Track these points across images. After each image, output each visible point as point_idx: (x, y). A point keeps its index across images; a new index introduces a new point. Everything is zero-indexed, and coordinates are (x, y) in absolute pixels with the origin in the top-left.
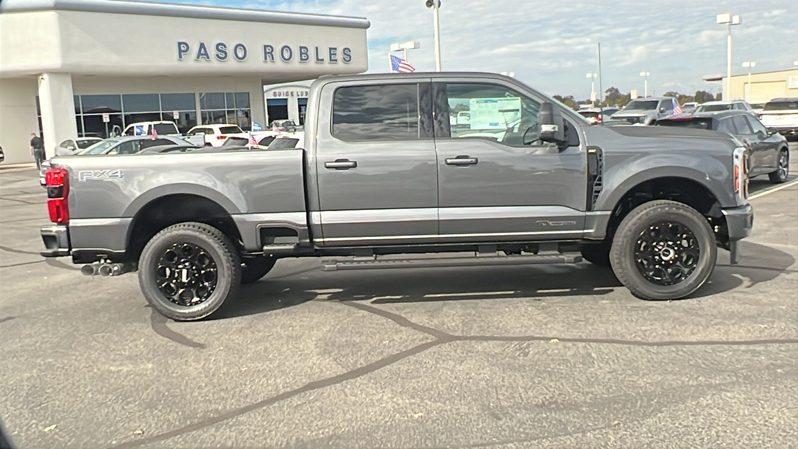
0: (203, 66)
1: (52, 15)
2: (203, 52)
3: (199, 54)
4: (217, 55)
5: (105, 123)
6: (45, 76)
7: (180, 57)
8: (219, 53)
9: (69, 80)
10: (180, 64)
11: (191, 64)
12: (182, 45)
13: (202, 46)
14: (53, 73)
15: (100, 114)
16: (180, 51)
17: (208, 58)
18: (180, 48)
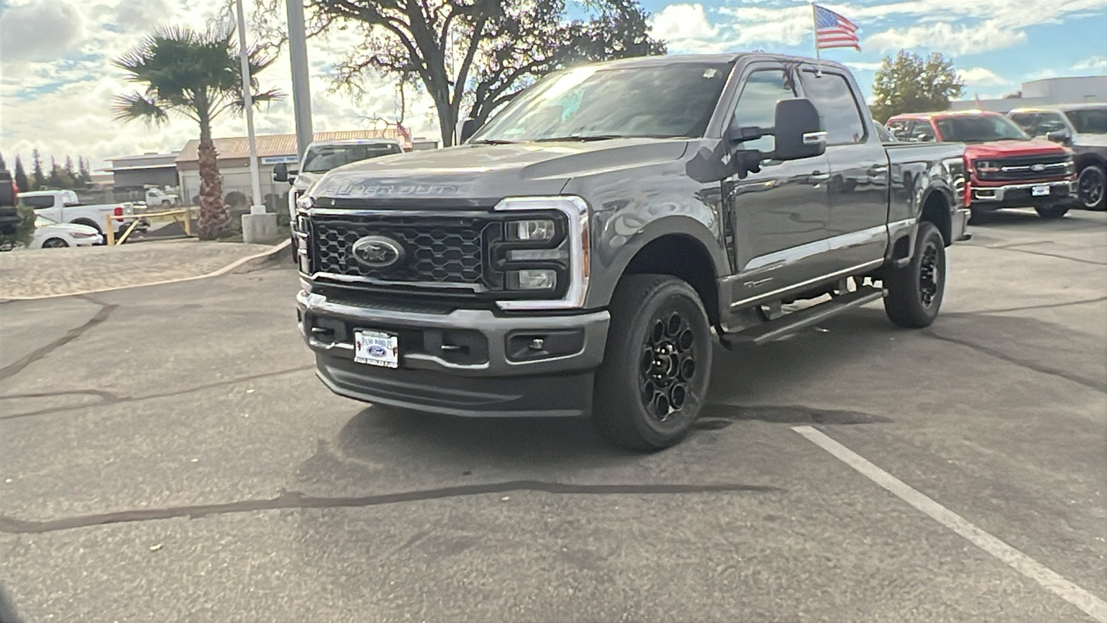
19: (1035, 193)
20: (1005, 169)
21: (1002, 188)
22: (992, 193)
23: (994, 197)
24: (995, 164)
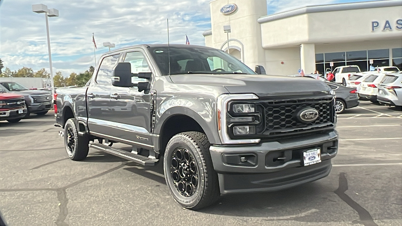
0: (388, 33)
1: (305, 16)
2: (388, 25)
3: (385, 27)
4: (397, 27)
5: (331, 67)
6: (302, 45)
7: (373, 30)
8: (398, 25)
9: (313, 46)
10: (373, 34)
11: (380, 33)
12: (374, 23)
13: (387, 22)
14: (306, 43)
15: (329, 63)
16: (373, 26)
17: (391, 29)
18: (373, 25)
19: (19, 113)
20: (8, 104)
21: (9, 111)
22: (5, 114)
23: (6, 115)
24: (4, 102)
